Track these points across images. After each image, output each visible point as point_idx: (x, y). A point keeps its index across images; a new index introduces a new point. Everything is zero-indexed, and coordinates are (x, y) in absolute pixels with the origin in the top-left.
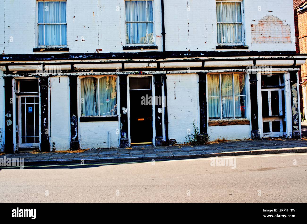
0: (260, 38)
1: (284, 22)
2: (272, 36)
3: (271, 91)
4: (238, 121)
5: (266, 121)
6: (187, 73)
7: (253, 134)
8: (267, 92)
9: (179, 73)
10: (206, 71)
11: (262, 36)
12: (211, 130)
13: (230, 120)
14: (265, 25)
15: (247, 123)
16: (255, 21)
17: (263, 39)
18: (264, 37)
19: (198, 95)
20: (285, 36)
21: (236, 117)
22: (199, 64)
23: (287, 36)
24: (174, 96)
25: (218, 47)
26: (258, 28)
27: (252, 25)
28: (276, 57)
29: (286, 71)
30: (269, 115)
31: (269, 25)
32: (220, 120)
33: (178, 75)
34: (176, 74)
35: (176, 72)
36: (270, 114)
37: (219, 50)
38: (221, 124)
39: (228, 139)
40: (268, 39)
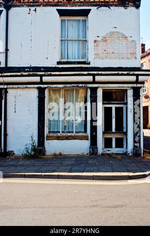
0: (103, 54)
1: (129, 38)
2: (116, 51)
3: (116, 107)
4: (77, 136)
5: (108, 136)
6: (27, 87)
7: (91, 149)
8: (111, 108)
9: (18, 88)
10: (46, 86)
11: (105, 52)
12: (49, 143)
13: (69, 134)
14: (109, 41)
15: (86, 138)
16: (98, 37)
17: (106, 55)
18: (107, 53)
19: (37, 109)
20: (129, 52)
21: (76, 132)
22: (37, 79)
23: (133, 52)
24: (14, 110)
25: (58, 63)
26: (101, 44)
27: (95, 41)
28: (116, 72)
29: (128, 87)
30: (112, 131)
31: (114, 41)
32: (59, 134)
33: (19, 89)
34: (16, 88)
35: (16, 86)
36: (114, 130)
37: (60, 66)
38: (58, 138)
39: (65, 153)
40: (112, 55)
